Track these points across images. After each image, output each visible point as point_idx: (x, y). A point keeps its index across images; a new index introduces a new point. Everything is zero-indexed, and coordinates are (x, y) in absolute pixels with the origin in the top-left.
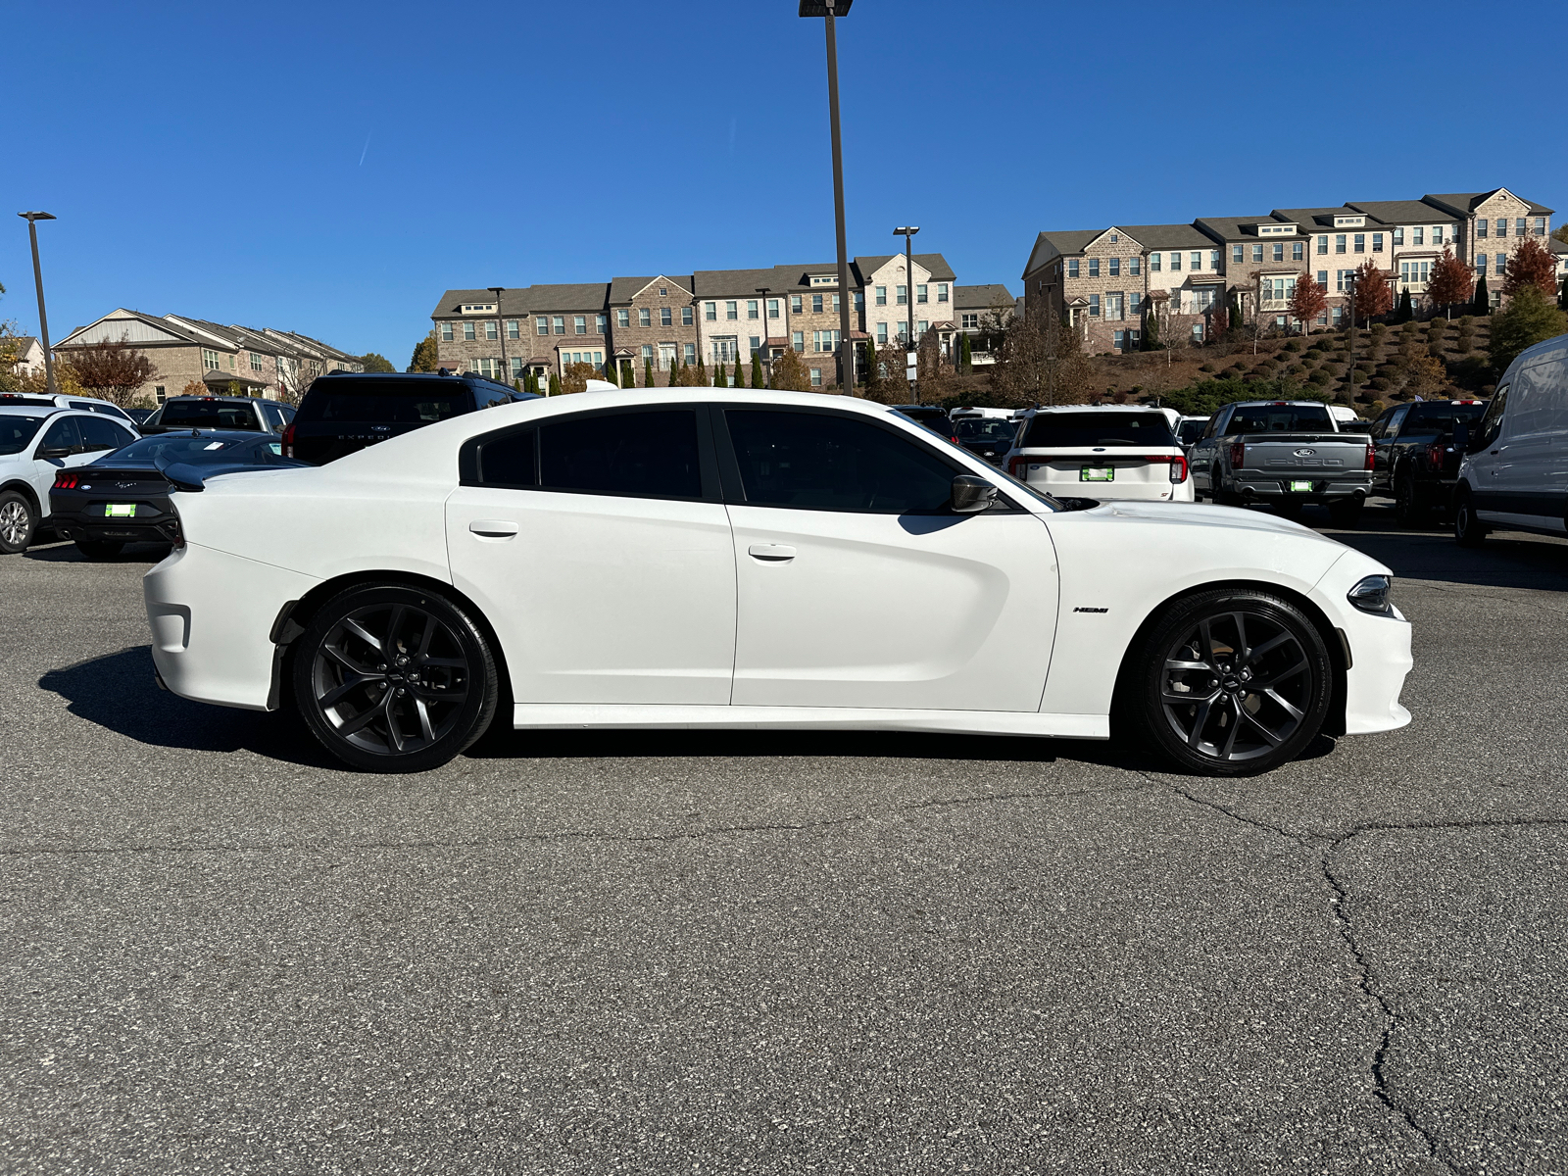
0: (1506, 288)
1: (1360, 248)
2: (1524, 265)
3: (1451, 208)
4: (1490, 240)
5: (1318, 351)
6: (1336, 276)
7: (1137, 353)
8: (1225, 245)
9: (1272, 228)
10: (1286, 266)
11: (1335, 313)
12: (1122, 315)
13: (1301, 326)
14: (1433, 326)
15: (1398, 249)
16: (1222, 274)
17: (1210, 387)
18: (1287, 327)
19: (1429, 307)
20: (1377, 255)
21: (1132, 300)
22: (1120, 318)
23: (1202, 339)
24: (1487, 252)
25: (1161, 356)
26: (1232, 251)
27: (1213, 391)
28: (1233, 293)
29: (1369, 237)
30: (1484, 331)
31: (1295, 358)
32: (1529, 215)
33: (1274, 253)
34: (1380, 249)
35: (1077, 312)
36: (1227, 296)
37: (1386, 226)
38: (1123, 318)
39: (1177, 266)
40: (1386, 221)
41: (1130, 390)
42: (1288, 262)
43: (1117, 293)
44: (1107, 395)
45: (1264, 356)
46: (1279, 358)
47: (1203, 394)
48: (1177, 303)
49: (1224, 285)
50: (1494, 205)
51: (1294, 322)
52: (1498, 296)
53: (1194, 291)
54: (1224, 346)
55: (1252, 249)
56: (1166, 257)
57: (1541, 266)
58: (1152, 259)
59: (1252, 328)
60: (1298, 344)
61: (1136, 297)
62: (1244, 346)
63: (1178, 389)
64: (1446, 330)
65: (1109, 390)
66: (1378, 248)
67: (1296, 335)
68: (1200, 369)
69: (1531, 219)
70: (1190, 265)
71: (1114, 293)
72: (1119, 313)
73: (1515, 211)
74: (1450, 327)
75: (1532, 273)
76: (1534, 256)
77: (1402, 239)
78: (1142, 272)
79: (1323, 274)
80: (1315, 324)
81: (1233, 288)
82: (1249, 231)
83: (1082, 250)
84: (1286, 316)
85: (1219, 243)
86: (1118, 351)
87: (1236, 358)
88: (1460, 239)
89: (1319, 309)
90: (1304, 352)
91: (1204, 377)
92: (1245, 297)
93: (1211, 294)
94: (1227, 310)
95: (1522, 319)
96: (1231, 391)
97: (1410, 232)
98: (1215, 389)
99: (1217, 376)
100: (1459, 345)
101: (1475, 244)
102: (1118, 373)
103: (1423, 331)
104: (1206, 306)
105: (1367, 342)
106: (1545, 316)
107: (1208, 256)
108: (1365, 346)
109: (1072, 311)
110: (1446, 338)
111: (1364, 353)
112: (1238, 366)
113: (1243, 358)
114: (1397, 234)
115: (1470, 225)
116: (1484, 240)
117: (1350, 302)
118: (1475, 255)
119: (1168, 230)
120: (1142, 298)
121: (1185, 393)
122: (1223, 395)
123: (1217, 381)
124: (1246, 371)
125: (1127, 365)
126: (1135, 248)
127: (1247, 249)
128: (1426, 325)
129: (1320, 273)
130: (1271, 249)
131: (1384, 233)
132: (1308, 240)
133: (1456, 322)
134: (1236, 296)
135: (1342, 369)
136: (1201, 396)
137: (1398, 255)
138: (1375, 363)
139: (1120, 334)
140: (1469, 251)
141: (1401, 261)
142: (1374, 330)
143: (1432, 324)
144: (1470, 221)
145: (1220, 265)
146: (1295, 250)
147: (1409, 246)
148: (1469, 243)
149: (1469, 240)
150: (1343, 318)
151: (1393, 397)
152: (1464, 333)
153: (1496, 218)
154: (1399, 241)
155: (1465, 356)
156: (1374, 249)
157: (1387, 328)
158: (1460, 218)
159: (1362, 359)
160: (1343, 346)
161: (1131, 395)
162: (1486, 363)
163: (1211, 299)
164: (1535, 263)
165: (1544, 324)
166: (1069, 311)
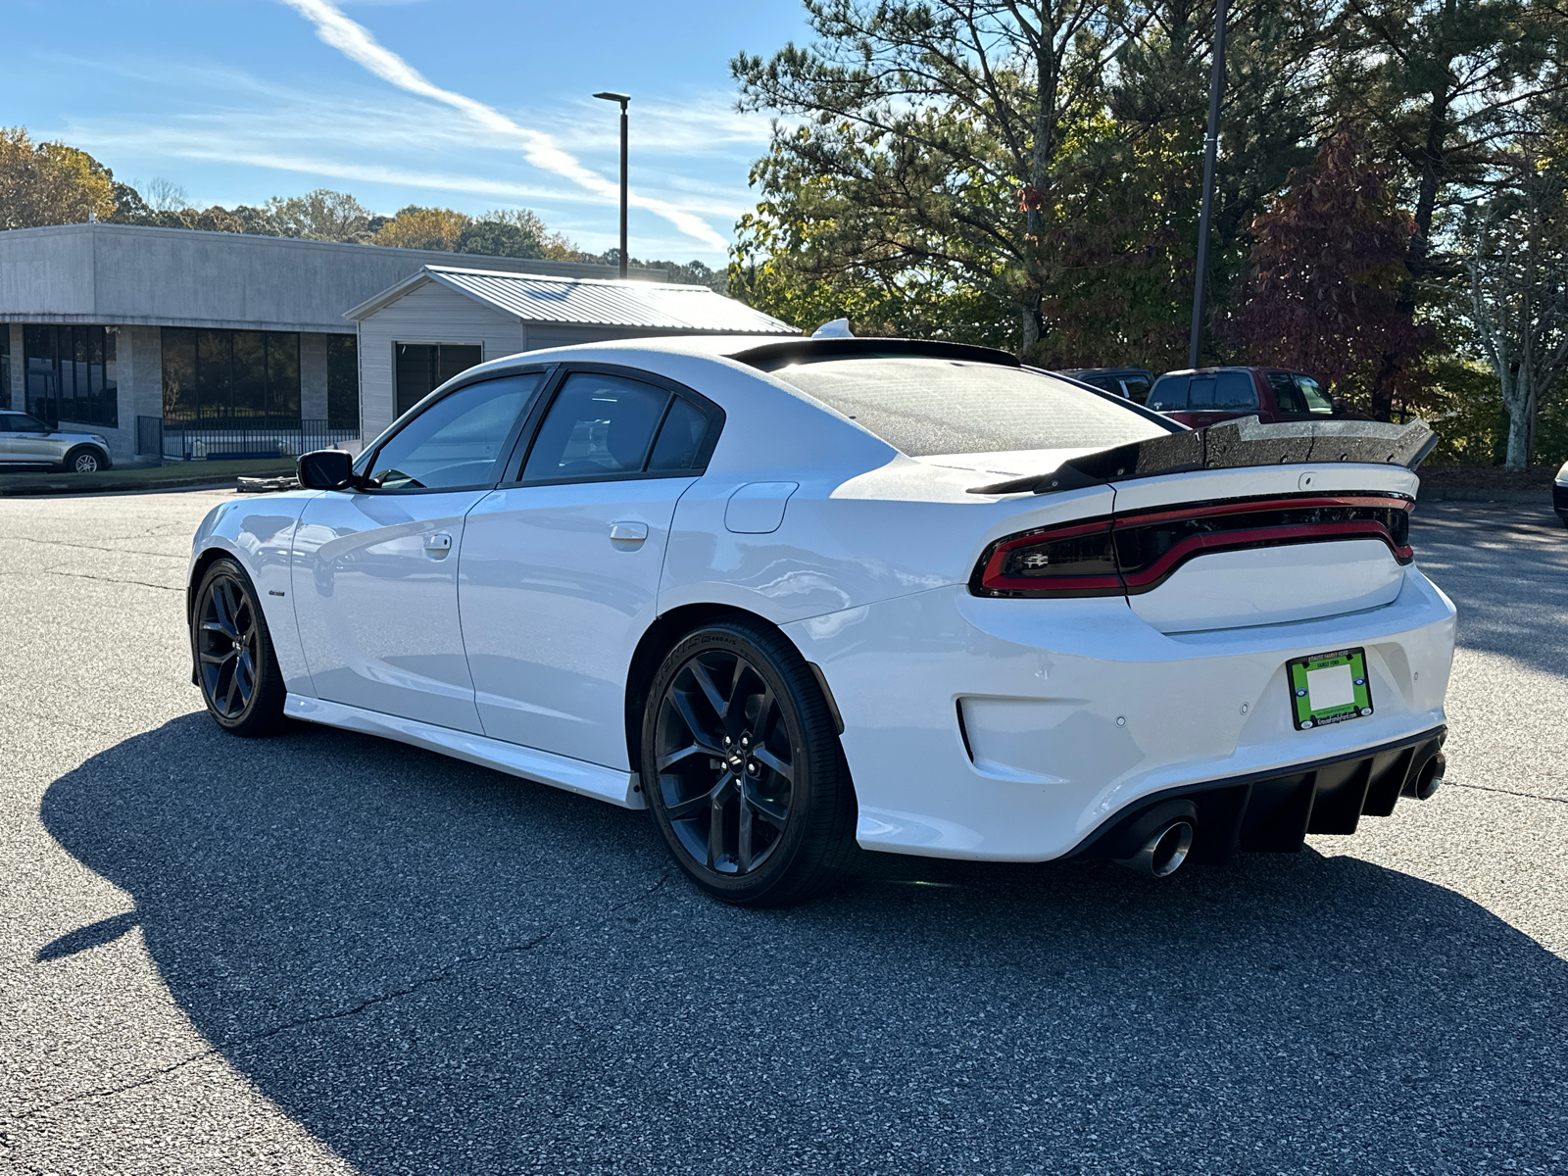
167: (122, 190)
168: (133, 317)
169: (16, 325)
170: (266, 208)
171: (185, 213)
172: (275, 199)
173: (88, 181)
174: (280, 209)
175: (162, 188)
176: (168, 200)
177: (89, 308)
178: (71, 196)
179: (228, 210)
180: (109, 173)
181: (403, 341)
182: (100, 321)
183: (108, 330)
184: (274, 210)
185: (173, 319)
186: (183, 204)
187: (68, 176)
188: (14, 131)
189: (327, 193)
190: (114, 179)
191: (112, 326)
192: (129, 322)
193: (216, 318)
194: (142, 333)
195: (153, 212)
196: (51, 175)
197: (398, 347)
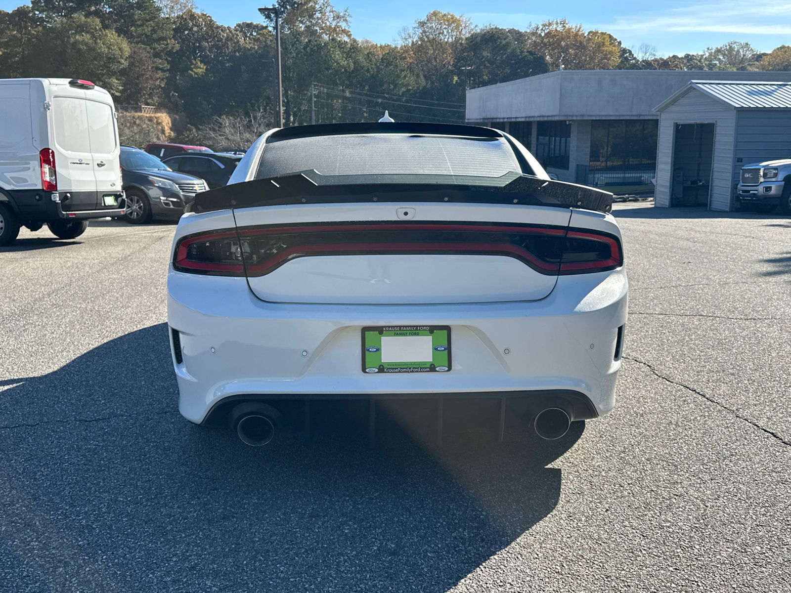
167: (624, 51)
168: (576, 116)
169: (534, 121)
170: (703, 54)
171: (656, 60)
172: (708, 49)
173: (608, 48)
174: (711, 54)
175: (645, 48)
176: (648, 54)
177: (557, 112)
178: (600, 56)
179: (680, 57)
180: (620, 43)
181: (680, 122)
182: (562, 118)
183: (567, 123)
184: (707, 54)
185: (596, 116)
186: (655, 55)
187: (600, 46)
188: (576, 27)
189: (735, 43)
190: (622, 46)
191: (570, 121)
192: (575, 118)
193: (617, 114)
194: (582, 123)
195: (638, 61)
196: (591, 47)
197: (677, 126)
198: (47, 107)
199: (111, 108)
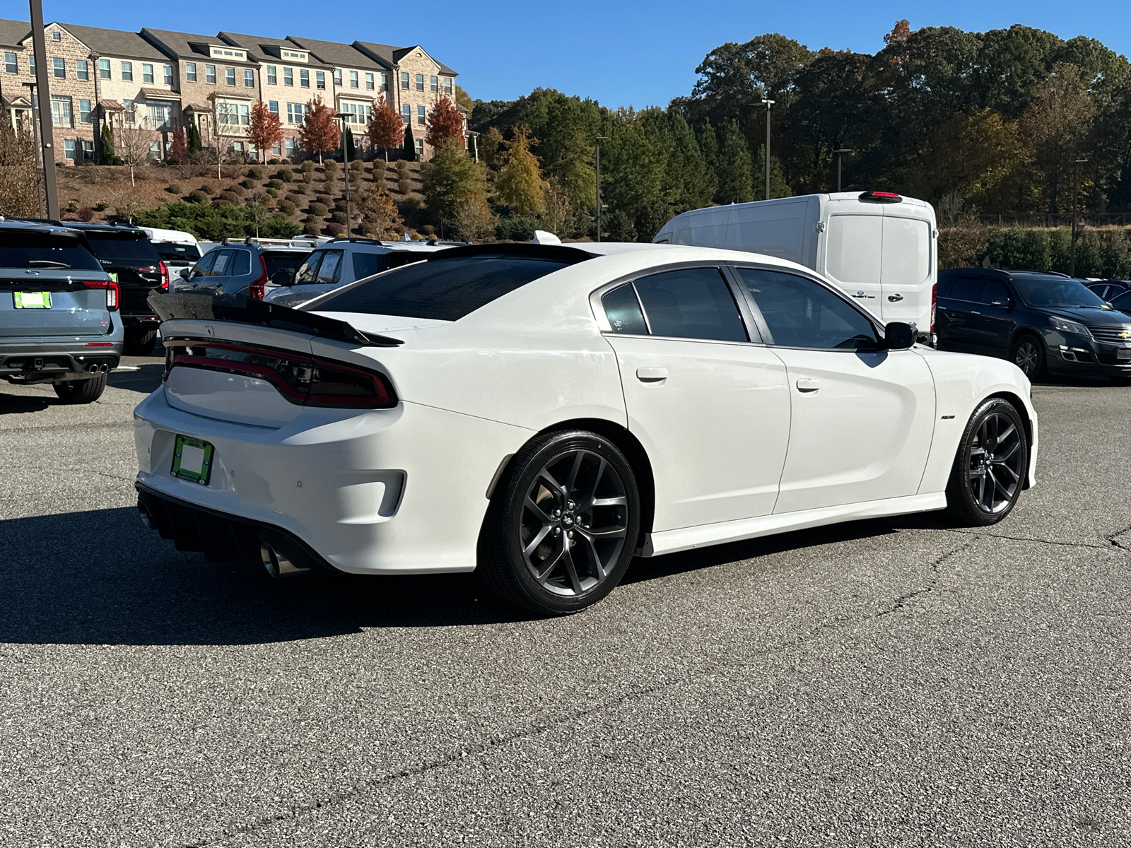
0: (428, 138)
1: (306, 83)
2: (441, 119)
3: (379, 58)
4: (412, 92)
5: (280, 181)
6: (287, 108)
7: (93, 167)
8: (177, 61)
9: (223, 50)
10: (239, 92)
11: (288, 145)
12: (72, 122)
13: (257, 154)
14: (376, 166)
15: (339, 90)
16: (177, 91)
17: (182, 210)
18: (244, 153)
19: (368, 148)
20: (322, 93)
21: (82, 107)
22: (70, 126)
23: (160, 158)
24: (410, 103)
25: (121, 172)
26: (185, 68)
27: (185, 214)
28: (190, 113)
29: (313, 72)
30: (416, 176)
31: (259, 187)
32: (439, 74)
33: (227, 76)
34: (323, 87)
35: (19, 112)
36: (183, 116)
37: (327, 66)
38: (73, 126)
39: (129, 76)
40: (326, 61)
41: (95, 206)
42: (240, 88)
43: (65, 97)
44: (69, 211)
45: (229, 182)
46: (244, 184)
47: (176, 217)
48: (131, 117)
49: (179, 103)
50: (413, 60)
51: (251, 148)
52: (421, 145)
53: (148, 105)
54: (187, 168)
55: (204, 69)
56: (116, 64)
57: (454, 122)
58: (101, 64)
59: (212, 151)
60: (260, 172)
61: (86, 104)
62: (207, 169)
63: (149, 210)
64: (386, 172)
65: (71, 205)
66: (321, 86)
67: (253, 162)
68: (166, 190)
69: (441, 78)
70: (142, 77)
71: (61, 96)
72: (68, 119)
73: (429, 69)
74: (389, 169)
75: (448, 127)
76: (448, 112)
77: (341, 80)
78: (91, 77)
79: (275, 105)
80: (271, 154)
81: (189, 108)
82: (200, 49)
83: (20, 44)
84: (242, 143)
85: (172, 58)
86: (71, 163)
87: (201, 182)
88: (388, 87)
89: (276, 138)
90: (267, 181)
91: (173, 199)
92: (202, 118)
93: (166, 110)
94: (184, 129)
95: (449, 168)
96: (203, 216)
97: (347, 74)
98: (187, 212)
99: (185, 199)
100: (399, 186)
101: (400, 94)
102: (77, 186)
103: (368, 170)
104: (162, 123)
105: (322, 176)
106: (467, 168)
107: (161, 70)
108: (321, 181)
109: (13, 111)
110: (388, 179)
111: (321, 186)
112: (204, 189)
113: (208, 181)
114: (337, 74)
115: (395, 76)
116: (407, 91)
117: (303, 135)
118: (401, 104)
119: (114, 35)
120: (93, 107)
121: (156, 214)
122: (196, 219)
123: (189, 205)
124: (214, 196)
125: (88, 179)
126: (82, 51)
127: (200, 68)
128: (370, 165)
129: (271, 103)
130: (223, 72)
131: (326, 72)
132: (258, 68)
133: (393, 165)
134: (192, 116)
135: (305, 202)
136: (173, 218)
137: (339, 94)
138: (332, 197)
139: (72, 144)
140: (396, 100)
141: (342, 101)
142: (326, 165)
143: (374, 165)
144: (395, 72)
145: (174, 80)
146: (246, 76)
147: (346, 88)
148: (396, 93)
149: (396, 89)
150: (295, 150)
151: (354, 231)
152: (401, 175)
153: (415, 73)
154: (339, 81)
155: (405, 197)
156: (318, 86)
157: (338, 164)
158: (388, 68)
159: (320, 192)
160: (302, 179)
161: (97, 213)
162: (422, 205)
163: (167, 117)
164: (450, 118)
165: (466, 173)
166: (9, 111)
198: (819, 229)
199: (929, 224)
